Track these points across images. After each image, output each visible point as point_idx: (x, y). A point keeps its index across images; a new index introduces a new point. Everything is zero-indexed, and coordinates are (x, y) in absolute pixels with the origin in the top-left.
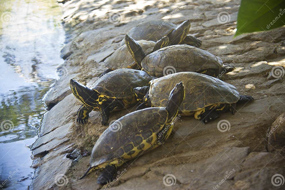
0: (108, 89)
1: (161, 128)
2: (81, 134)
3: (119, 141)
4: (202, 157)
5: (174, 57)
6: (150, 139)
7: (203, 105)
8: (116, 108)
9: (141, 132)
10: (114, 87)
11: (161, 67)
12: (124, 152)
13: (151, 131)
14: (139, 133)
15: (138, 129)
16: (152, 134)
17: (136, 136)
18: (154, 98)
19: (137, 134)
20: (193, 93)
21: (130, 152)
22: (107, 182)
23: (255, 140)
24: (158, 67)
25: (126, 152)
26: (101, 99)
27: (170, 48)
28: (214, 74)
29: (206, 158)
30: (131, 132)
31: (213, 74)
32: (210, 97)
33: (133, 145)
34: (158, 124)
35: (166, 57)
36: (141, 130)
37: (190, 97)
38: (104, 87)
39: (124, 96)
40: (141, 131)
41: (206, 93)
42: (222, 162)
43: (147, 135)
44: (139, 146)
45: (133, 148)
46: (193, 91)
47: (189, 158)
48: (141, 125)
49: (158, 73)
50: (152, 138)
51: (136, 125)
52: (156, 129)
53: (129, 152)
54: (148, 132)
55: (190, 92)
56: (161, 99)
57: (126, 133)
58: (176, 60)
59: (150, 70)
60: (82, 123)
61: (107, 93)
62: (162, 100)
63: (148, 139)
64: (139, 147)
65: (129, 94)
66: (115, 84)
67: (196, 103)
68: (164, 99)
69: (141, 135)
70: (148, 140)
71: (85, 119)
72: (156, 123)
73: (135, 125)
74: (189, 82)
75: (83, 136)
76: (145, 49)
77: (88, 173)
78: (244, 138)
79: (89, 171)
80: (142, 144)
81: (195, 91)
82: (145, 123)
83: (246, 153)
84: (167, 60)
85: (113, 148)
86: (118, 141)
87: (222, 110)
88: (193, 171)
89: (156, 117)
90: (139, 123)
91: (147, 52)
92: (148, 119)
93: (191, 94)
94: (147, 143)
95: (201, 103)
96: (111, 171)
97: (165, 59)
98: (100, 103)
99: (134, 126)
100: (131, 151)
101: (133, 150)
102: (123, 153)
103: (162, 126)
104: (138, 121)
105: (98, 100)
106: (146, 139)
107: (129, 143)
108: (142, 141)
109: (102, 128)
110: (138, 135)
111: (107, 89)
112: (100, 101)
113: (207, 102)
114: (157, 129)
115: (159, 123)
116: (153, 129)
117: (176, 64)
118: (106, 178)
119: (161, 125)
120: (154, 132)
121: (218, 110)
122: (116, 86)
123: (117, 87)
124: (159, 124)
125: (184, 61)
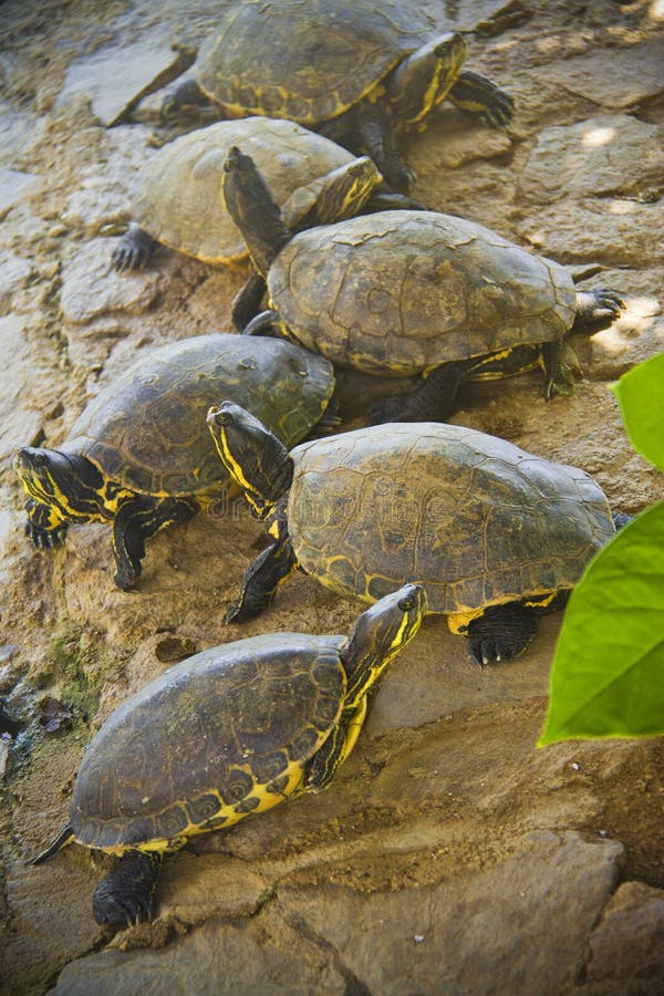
0: (138, 458)
1: (320, 743)
2: (42, 603)
3: (170, 777)
4: (458, 868)
5: (392, 291)
6: (279, 784)
7: (479, 596)
8: (167, 523)
9: (250, 755)
10: (163, 448)
11: (339, 324)
12: (189, 821)
13: (283, 755)
14: (241, 761)
15: (237, 742)
16: (286, 767)
17: (230, 769)
18: (303, 541)
19: (233, 762)
20: (444, 548)
21: (209, 821)
22: (130, 924)
23: (649, 795)
24: (330, 323)
25: (195, 822)
26: (113, 489)
27: (376, 241)
28: (541, 357)
29: (473, 873)
30: (213, 753)
31: (538, 357)
32: (504, 566)
33: (221, 801)
34: (311, 726)
35: (363, 286)
36: (250, 748)
37: (432, 562)
38: (125, 450)
39: (199, 486)
40: (247, 751)
41: (490, 550)
42: (525, 905)
43: (268, 767)
44: (239, 803)
45: (218, 807)
46: (447, 539)
47: (413, 859)
48: (248, 730)
49: (328, 341)
50: (286, 780)
51: (232, 726)
52: (300, 748)
53: (206, 821)
54: (271, 756)
55: (432, 543)
56: (328, 555)
57: (197, 752)
58: (397, 304)
59: (301, 323)
60: (46, 544)
61: (134, 475)
62: (331, 556)
63: (271, 782)
64: (242, 806)
65: (214, 476)
66: (166, 436)
67: (453, 585)
68: (341, 557)
69: (247, 769)
70: (273, 785)
71: (54, 533)
72: (300, 726)
73: (229, 727)
74: (431, 496)
75: (47, 619)
76: (287, 189)
77: (64, 845)
78: (613, 780)
79: (66, 839)
80: (252, 799)
81: (451, 539)
82: (262, 720)
83: (609, 882)
84: (365, 301)
85: (149, 801)
86: (167, 778)
87: (545, 605)
88: (421, 938)
89: (304, 698)
90: (241, 720)
91: (294, 205)
92: (274, 704)
93: (437, 549)
94: (270, 795)
95: (472, 588)
96: (142, 874)
97: (357, 294)
98: (111, 505)
99: (224, 728)
100: (211, 819)
101: (221, 814)
102: (186, 824)
103: (321, 738)
104: (238, 711)
105: (102, 492)
106: (265, 782)
107: (207, 793)
108: (250, 787)
109: (118, 600)
110: (236, 767)
111: (133, 459)
112: (110, 496)
113: (492, 589)
114: (304, 747)
115: (314, 723)
116: (289, 747)
117: (399, 320)
118: (123, 906)
119: (321, 734)
120: (292, 759)
121: (531, 604)
122: (169, 445)
123: (171, 451)
124: (313, 726)
125: (427, 312)
